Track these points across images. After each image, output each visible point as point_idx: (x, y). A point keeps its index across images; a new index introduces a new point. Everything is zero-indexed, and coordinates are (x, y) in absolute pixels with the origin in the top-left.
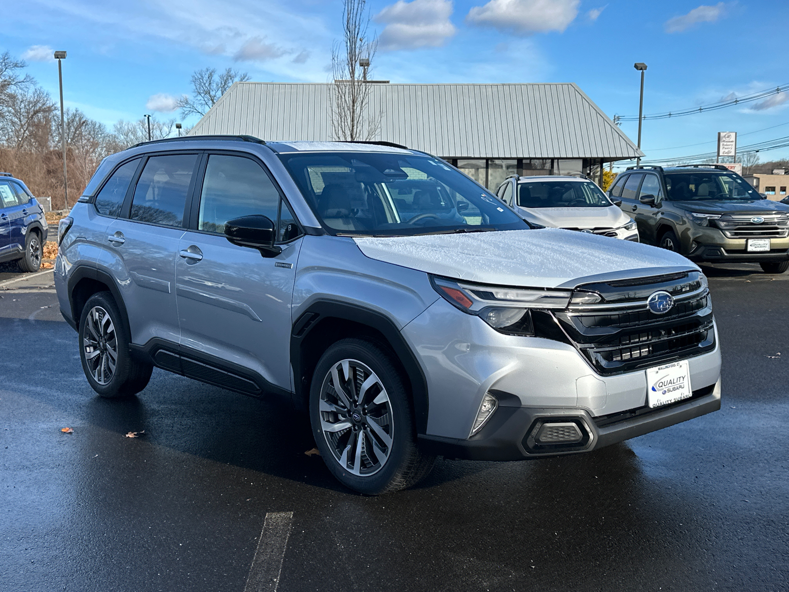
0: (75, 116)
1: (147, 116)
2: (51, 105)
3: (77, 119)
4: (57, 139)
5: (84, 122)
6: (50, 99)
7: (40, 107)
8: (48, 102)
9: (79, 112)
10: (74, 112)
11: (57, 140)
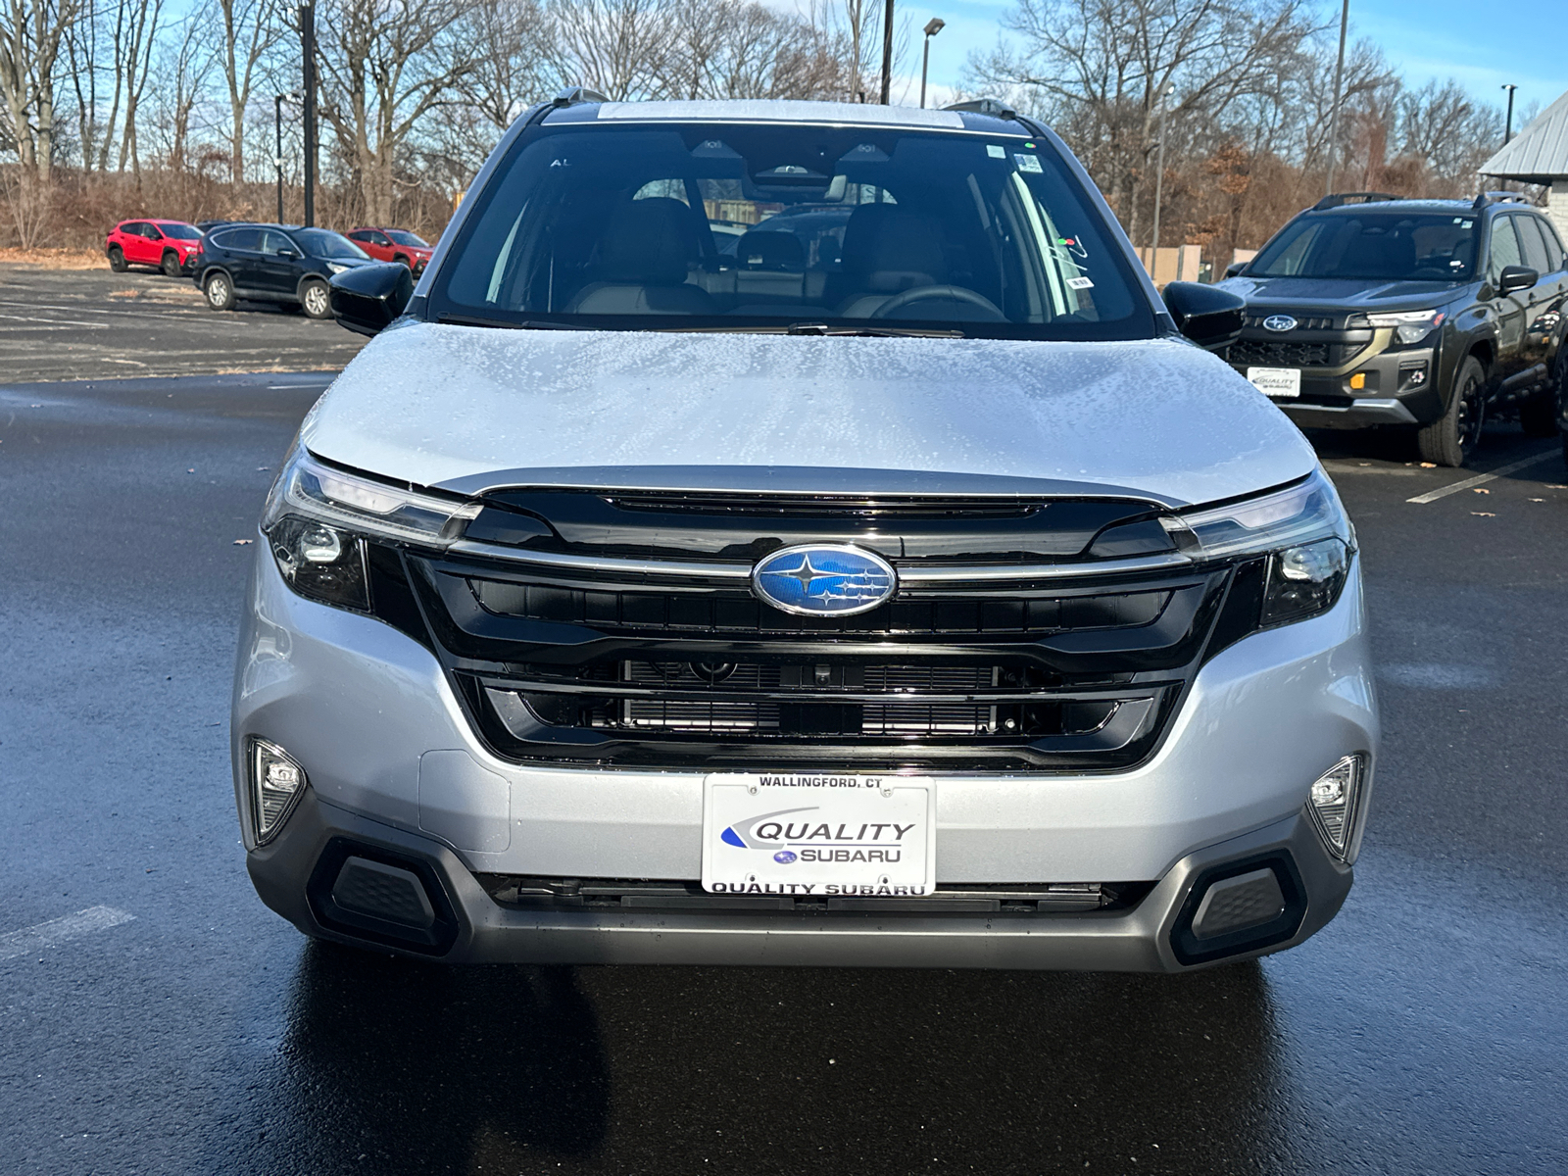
0: (1445, 95)
1: (1508, 88)
2: (1383, 74)
3: (1450, 101)
4: (1402, 144)
5: (1463, 108)
6: (1385, 61)
7: (1362, 80)
8: (1378, 68)
9: (1457, 87)
10: (1446, 86)
11: (1403, 146)
